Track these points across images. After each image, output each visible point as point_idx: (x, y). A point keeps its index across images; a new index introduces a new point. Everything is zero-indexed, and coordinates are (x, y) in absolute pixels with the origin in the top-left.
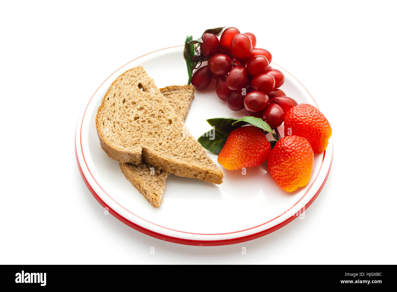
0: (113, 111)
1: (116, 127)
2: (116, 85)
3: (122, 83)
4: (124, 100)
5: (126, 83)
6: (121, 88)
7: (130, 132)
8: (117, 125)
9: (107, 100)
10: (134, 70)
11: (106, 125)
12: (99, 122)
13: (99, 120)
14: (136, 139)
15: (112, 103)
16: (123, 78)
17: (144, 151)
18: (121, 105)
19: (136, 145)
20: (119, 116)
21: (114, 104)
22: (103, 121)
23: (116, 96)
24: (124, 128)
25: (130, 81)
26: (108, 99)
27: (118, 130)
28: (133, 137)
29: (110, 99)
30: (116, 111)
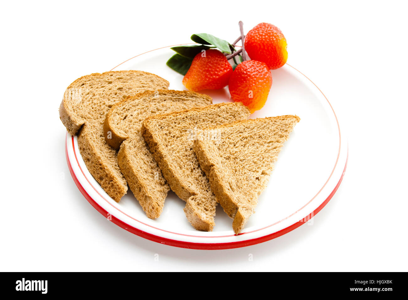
0: (102, 85)
1: (88, 96)
2: (131, 74)
3: (139, 78)
4: (122, 88)
5: (141, 80)
6: (133, 80)
7: (93, 108)
8: (91, 96)
9: (110, 75)
10: (160, 79)
11: (83, 87)
12: (81, 80)
13: (84, 79)
14: (90, 116)
15: (110, 81)
16: (144, 74)
17: (82, 126)
18: (115, 89)
19: (84, 118)
20: (101, 92)
21: (110, 83)
22: (85, 83)
23: (121, 80)
24: (92, 103)
25: (146, 83)
26: (112, 75)
27: (86, 99)
28: (89, 113)
29: (112, 77)
30: (105, 88)
